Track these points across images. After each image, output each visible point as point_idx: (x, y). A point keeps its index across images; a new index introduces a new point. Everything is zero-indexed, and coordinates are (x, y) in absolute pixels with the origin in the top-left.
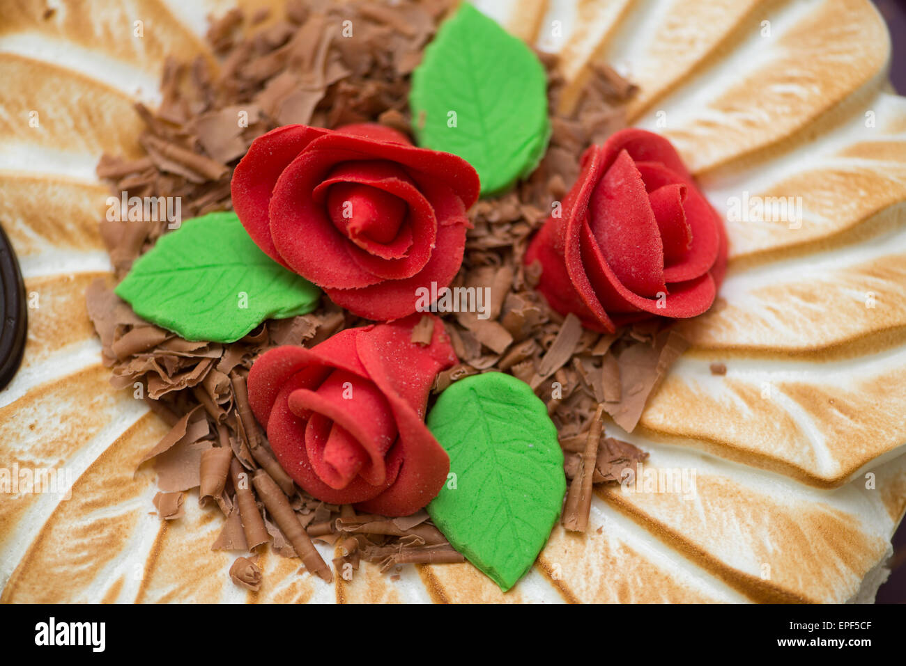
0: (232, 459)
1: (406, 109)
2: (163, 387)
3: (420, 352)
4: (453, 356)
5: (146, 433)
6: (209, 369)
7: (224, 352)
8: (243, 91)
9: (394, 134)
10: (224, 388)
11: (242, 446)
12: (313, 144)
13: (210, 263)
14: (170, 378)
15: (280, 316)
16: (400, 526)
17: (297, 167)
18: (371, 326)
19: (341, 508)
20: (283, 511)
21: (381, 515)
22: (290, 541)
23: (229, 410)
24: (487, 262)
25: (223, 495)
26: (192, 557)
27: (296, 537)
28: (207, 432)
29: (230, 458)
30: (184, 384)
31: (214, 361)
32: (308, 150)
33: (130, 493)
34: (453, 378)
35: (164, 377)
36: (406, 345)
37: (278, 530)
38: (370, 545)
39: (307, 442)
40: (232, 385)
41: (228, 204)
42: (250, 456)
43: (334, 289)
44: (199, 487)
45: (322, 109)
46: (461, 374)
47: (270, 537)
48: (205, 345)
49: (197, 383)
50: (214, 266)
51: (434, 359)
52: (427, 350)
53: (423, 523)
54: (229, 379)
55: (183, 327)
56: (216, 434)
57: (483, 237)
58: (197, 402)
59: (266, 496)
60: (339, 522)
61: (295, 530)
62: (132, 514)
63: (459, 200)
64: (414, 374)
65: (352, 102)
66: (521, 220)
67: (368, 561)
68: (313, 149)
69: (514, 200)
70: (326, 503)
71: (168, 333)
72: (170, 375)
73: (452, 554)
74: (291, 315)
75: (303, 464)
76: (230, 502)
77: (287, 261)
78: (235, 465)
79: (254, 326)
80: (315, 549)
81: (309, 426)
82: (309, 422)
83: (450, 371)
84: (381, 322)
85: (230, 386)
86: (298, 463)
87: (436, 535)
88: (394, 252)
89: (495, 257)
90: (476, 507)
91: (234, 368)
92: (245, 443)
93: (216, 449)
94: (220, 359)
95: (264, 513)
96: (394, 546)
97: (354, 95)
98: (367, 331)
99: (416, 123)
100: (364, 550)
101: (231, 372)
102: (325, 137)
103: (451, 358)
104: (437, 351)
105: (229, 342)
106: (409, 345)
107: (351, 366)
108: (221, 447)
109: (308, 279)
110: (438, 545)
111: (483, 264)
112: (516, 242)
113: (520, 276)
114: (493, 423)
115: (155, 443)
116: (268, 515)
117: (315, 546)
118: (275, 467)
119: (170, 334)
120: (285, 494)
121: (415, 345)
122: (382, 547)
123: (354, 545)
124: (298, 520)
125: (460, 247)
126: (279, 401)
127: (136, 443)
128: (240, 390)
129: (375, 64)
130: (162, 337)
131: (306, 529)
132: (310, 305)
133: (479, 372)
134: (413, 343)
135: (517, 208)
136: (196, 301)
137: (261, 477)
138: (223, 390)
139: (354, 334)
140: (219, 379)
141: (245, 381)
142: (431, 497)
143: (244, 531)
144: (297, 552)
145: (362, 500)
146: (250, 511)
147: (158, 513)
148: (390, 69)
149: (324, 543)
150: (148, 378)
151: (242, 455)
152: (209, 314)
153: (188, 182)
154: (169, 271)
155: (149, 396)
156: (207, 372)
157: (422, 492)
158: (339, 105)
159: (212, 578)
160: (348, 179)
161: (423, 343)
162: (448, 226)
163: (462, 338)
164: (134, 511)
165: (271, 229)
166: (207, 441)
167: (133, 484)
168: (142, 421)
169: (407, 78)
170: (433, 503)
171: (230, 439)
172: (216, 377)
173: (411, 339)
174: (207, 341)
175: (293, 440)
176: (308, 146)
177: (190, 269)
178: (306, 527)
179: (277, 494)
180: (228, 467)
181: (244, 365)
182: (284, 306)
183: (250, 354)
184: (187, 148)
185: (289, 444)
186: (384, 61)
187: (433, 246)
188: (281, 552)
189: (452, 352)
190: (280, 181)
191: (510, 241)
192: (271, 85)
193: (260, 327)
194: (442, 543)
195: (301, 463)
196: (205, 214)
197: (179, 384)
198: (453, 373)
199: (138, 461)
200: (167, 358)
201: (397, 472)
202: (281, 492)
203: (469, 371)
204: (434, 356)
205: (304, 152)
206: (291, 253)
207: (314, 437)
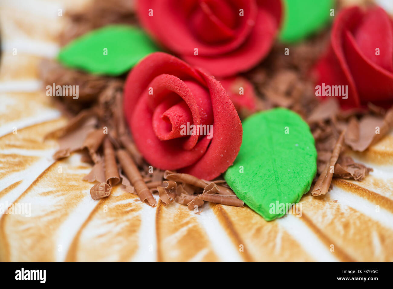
0: (106, 137)
20: (131, 168)
26: (68, 180)
27: (136, 182)
59: (123, 160)
61: (137, 178)
78: (107, 140)
116: (122, 172)
120: (136, 162)
146: (111, 162)
159: (79, 192)
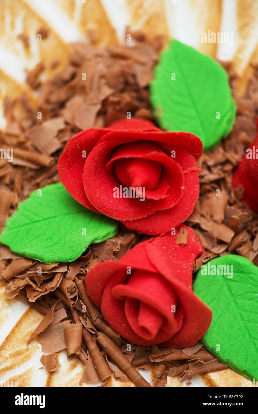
0: (83, 329)
1: (150, 106)
2: (36, 294)
3: (183, 249)
4: (201, 248)
5: (30, 321)
6: (61, 279)
7: (68, 268)
8: (53, 110)
9: (147, 123)
10: (72, 288)
11: (88, 321)
12: (103, 138)
13: (51, 215)
14: (39, 287)
15: (98, 241)
16: (187, 353)
17: (96, 153)
18: (152, 238)
19: (150, 347)
20: (117, 355)
21: (175, 348)
22: (124, 372)
23: (77, 301)
24: (212, 190)
25: (81, 351)
27: (127, 370)
28: (66, 316)
29: (82, 329)
30: (48, 289)
31: (63, 273)
32: (101, 142)
33: (26, 358)
34: (204, 262)
35: (36, 288)
36: (174, 247)
37: (116, 366)
38: (171, 367)
39: (127, 314)
40: (76, 286)
41: (55, 178)
42: (93, 326)
43: (127, 221)
44: (66, 348)
45: (101, 113)
46: (208, 259)
47: (112, 372)
48: (56, 265)
49: (56, 288)
50: (54, 217)
51: (192, 252)
52: (186, 247)
53: (201, 349)
54: (74, 283)
55: (42, 256)
56: (71, 315)
57: (206, 175)
58: (57, 298)
59: (106, 347)
60: (152, 357)
61: (126, 364)
62: (29, 371)
63: (192, 157)
64: (183, 264)
65: (118, 108)
66: (227, 162)
67: (171, 376)
68: (103, 141)
69: (221, 150)
70: (141, 346)
71: (33, 261)
72: (39, 286)
73: (220, 365)
74: (104, 239)
75: (125, 326)
76: (85, 354)
77: (97, 209)
78: (85, 332)
79: (84, 250)
80: (139, 375)
81: (127, 305)
82: (126, 302)
83: (201, 257)
84: (158, 235)
85: (75, 287)
86: (122, 326)
87: (209, 356)
88: (160, 194)
89: (215, 185)
90: (230, 336)
91: (76, 276)
92: (89, 318)
93: (72, 324)
94: (67, 272)
95: (106, 357)
96: (185, 365)
97: (118, 103)
98: (151, 242)
99: (157, 114)
100: (169, 370)
101: (74, 279)
102: (109, 133)
103: (200, 250)
104: (192, 247)
105: (70, 261)
106: (175, 246)
107: (147, 267)
108: (75, 323)
109: (111, 217)
110: (211, 361)
111: (209, 191)
112: (226, 175)
113: (233, 195)
114: (232, 285)
115: (36, 326)
116: (109, 358)
117: (139, 371)
118: (108, 329)
119: (36, 262)
120: (117, 344)
121: (179, 246)
122: (178, 367)
123: (163, 369)
124: (127, 359)
125: (197, 185)
126: (106, 292)
127: (24, 328)
128: (82, 288)
129: (127, 83)
130: (30, 263)
131: (132, 363)
132: (114, 232)
133: (218, 256)
134: (178, 245)
135: (224, 155)
136: (47, 240)
137: (101, 337)
138: (71, 290)
139: (144, 246)
140: (69, 284)
141: (84, 282)
142: (203, 334)
143: (97, 371)
144: (129, 378)
145: (163, 342)
146: (99, 358)
147: (44, 368)
148: (136, 84)
149: (143, 369)
150: (26, 289)
151: (89, 326)
152: (56, 246)
153: (30, 169)
154: (28, 224)
155: (29, 301)
156: (60, 281)
157: (198, 332)
158: (110, 110)
160: (127, 156)
161: (183, 244)
162: (188, 173)
163: (205, 236)
164: (31, 369)
165: (85, 192)
166: (66, 321)
167: (27, 353)
168: (26, 315)
169: (147, 88)
170: (204, 337)
171: (80, 317)
172: (66, 283)
173: (176, 242)
174: (58, 263)
175: (117, 313)
176: (100, 140)
177: (39, 221)
178: (132, 362)
179: (112, 346)
180: (81, 335)
181: (81, 273)
182: (99, 235)
183: (84, 266)
184: (26, 149)
185: (115, 315)
186: (131, 80)
187: (183, 188)
188: (120, 379)
189: (200, 246)
190: (87, 163)
191: (222, 175)
192: (69, 105)
193: (88, 249)
194: (213, 359)
195: (124, 326)
196: (43, 186)
197: (46, 291)
198: (204, 258)
199: (27, 338)
200: (35, 276)
201: (182, 323)
202: (114, 344)
203: (212, 256)
204: (191, 250)
205: (98, 144)
206: (99, 204)
207: (130, 311)
